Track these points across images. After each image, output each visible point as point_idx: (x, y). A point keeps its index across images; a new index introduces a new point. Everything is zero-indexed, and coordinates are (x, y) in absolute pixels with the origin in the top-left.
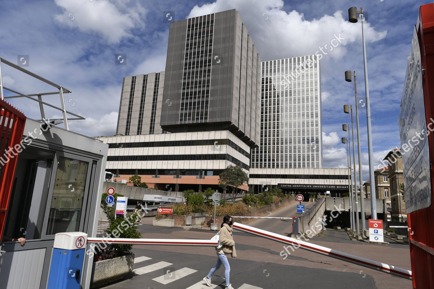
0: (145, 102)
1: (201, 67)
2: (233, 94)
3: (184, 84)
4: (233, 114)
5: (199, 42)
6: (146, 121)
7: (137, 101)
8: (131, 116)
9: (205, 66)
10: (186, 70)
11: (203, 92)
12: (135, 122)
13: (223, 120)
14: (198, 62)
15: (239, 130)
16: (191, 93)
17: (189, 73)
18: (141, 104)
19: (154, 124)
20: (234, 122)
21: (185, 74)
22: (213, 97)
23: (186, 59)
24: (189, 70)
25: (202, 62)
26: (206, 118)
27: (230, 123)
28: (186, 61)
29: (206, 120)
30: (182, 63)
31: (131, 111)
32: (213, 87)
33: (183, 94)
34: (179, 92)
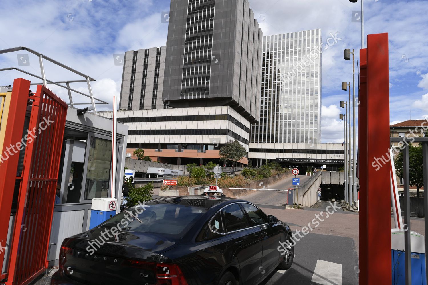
0: (147, 77)
1: (202, 42)
2: (233, 70)
3: (186, 59)
4: (234, 89)
5: (200, 17)
6: (148, 96)
7: (139, 76)
8: (133, 91)
9: (206, 41)
10: (187, 46)
11: (205, 67)
12: (137, 96)
13: (224, 95)
14: (199, 37)
15: (239, 106)
16: (193, 68)
17: (190, 48)
18: (143, 79)
19: (156, 99)
20: (235, 98)
21: (186, 49)
22: (214, 73)
23: (188, 34)
24: (191, 45)
25: (203, 36)
26: (207, 94)
27: (231, 98)
29: (207, 96)
30: (183, 37)
31: (134, 86)
33: (185, 69)
34: (181, 68)
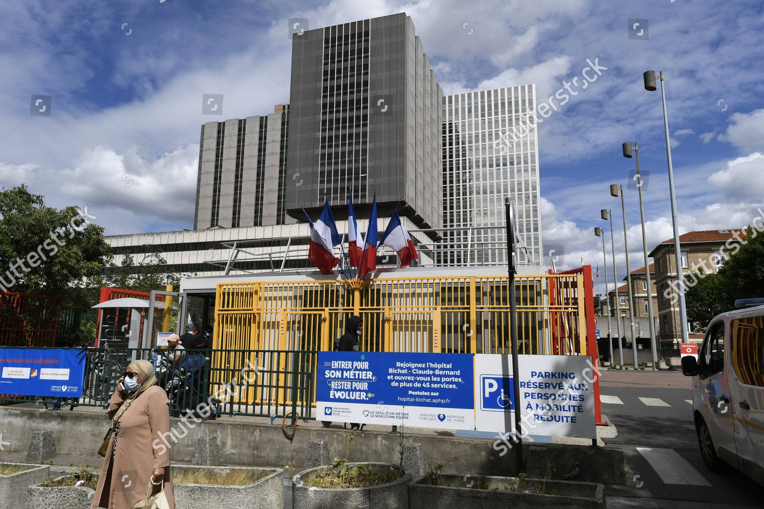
0: (244, 167)
1: (351, 110)
2: (406, 156)
3: (324, 139)
4: (408, 189)
5: (346, 69)
6: (248, 200)
7: (229, 165)
8: (219, 191)
9: (358, 109)
10: (325, 116)
11: (357, 152)
12: (227, 201)
13: (393, 199)
14: (345, 102)
15: (416, 214)
16: (337, 154)
17: (331, 121)
18: (237, 170)
19: (262, 204)
20: (410, 203)
21: (324, 122)
22: (374, 162)
23: (325, 97)
24: (331, 115)
25: (352, 102)
26: (364, 196)
27: (404, 203)
28: (325, 99)
29: (363, 200)
30: (317, 103)
31: (220, 183)
32: (374, 144)
33: (323, 155)
34: (315, 153)
